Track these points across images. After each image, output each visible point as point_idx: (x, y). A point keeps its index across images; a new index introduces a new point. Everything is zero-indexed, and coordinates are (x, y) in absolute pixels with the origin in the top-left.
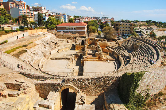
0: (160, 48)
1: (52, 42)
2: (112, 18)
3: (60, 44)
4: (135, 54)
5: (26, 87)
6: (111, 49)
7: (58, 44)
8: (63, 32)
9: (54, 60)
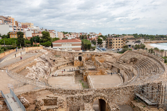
0: (162, 60)
1: (50, 59)
2: (100, 33)
3: (58, 61)
4: (137, 67)
5: (62, 101)
6: (110, 64)
7: (57, 61)
8: (59, 49)
9: (57, 77)
